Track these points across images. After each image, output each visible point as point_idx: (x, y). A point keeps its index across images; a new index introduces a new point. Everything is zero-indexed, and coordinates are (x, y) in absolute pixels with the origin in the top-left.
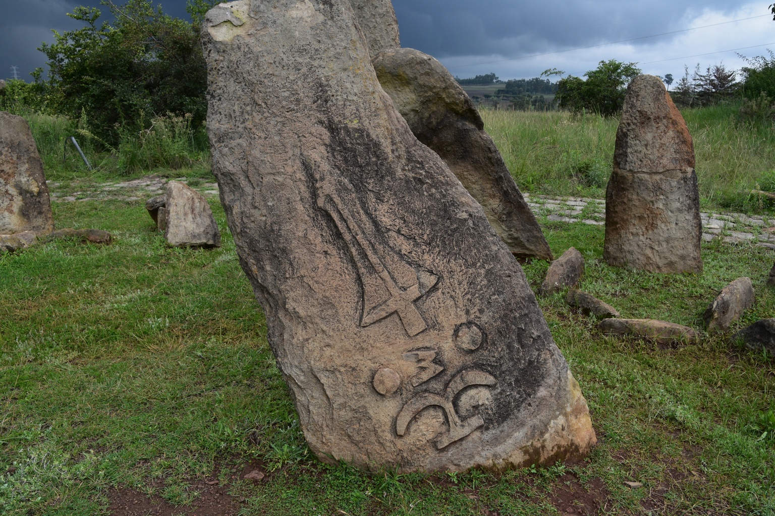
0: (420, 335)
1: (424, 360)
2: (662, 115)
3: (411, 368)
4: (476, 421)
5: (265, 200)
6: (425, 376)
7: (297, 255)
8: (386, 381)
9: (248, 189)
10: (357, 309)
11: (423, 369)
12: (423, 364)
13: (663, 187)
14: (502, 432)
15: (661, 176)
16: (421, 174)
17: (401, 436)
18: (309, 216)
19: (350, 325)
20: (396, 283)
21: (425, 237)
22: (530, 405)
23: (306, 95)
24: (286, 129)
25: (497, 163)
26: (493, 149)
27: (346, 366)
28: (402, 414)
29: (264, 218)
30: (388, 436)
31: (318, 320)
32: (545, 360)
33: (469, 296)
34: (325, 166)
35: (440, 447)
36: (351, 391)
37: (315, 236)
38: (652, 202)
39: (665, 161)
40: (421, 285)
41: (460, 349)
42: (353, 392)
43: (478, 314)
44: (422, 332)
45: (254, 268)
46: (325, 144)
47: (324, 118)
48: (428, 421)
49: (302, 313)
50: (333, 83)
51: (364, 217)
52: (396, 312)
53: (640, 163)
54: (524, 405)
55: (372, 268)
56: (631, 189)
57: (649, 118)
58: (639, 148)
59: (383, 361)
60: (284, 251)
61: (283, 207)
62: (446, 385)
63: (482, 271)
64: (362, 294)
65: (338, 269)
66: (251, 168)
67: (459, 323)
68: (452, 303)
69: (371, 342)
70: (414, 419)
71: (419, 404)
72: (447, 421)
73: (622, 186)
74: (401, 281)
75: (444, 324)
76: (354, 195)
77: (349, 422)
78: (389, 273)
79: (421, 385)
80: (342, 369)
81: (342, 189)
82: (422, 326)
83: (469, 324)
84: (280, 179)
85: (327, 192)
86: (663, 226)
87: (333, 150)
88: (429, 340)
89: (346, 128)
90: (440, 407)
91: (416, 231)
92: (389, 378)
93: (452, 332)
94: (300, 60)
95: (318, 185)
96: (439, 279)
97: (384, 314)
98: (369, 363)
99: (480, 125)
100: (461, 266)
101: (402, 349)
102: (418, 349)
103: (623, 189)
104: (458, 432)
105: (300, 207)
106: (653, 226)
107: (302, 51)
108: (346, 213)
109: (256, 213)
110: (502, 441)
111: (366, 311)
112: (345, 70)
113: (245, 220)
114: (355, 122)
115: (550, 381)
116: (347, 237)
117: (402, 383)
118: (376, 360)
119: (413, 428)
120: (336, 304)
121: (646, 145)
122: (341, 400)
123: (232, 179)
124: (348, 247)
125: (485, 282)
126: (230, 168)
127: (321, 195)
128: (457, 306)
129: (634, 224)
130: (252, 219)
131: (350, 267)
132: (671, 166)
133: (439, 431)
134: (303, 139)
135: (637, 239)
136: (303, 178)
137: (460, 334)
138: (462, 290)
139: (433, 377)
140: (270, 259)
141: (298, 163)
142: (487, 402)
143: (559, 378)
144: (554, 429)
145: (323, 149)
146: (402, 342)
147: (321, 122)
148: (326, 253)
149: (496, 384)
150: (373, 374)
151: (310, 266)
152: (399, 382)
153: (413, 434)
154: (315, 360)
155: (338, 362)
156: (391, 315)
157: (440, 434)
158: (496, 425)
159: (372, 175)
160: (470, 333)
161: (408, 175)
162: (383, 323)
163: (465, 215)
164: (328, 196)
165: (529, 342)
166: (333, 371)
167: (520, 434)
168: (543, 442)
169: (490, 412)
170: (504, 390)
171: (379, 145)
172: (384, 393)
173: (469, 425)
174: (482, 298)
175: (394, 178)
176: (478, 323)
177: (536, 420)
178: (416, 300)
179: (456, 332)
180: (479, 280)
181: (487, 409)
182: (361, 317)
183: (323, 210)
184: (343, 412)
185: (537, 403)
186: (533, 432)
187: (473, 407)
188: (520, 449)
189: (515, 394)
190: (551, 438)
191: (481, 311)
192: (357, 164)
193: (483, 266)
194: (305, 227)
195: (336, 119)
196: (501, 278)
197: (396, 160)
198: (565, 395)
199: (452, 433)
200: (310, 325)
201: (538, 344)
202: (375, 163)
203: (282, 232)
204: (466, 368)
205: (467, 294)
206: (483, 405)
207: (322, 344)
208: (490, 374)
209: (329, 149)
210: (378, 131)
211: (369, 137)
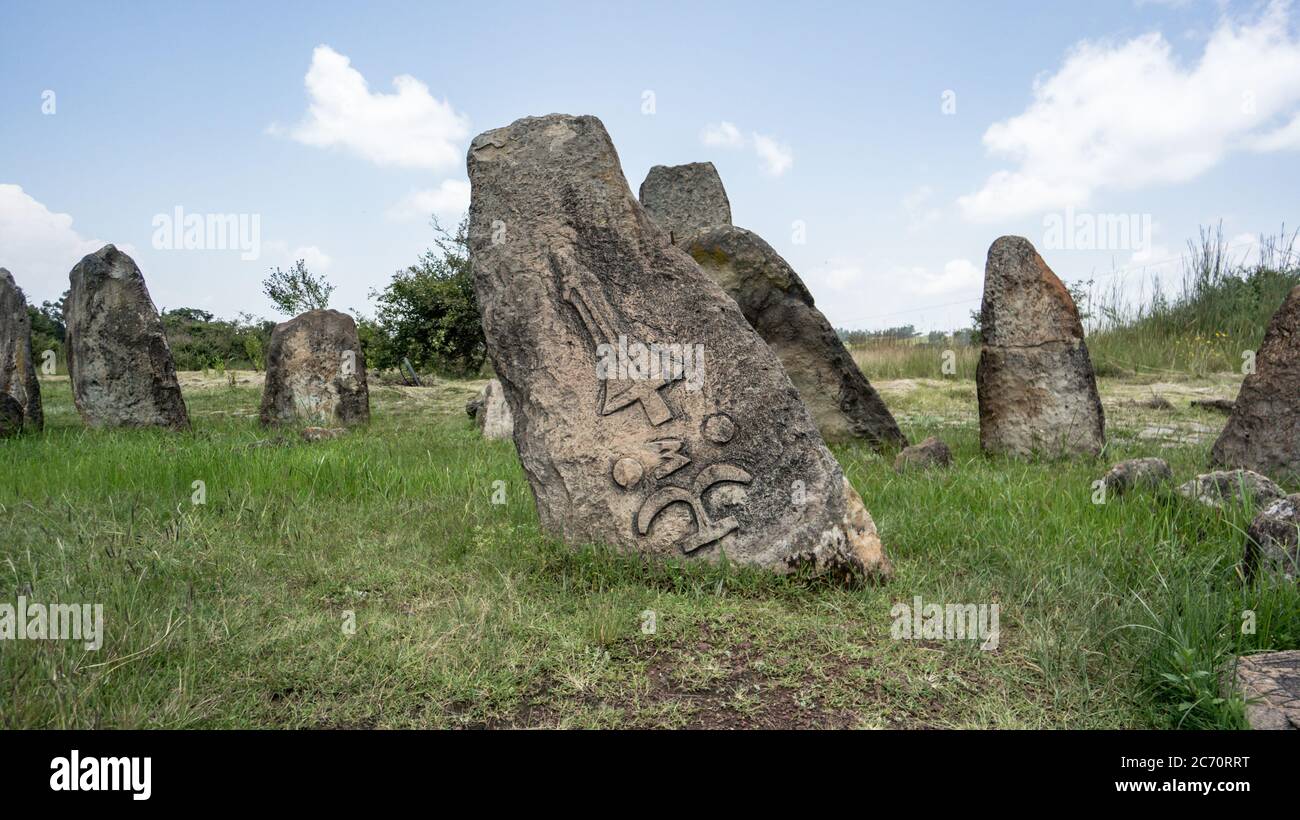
0: (666, 424)
1: (668, 450)
2: (1032, 277)
3: (653, 458)
4: (729, 523)
5: (515, 298)
6: (669, 468)
7: (542, 347)
8: (626, 471)
9: (500, 289)
10: (598, 397)
11: (667, 459)
12: (666, 454)
13: (1043, 363)
14: (762, 537)
15: (1039, 349)
16: (670, 271)
17: (643, 535)
18: (555, 309)
19: (590, 414)
21: (672, 328)
23: (555, 199)
24: (536, 231)
25: (832, 342)
26: (826, 327)
27: (586, 457)
28: (645, 508)
29: (512, 314)
30: (629, 534)
31: (559, 410)
32: (813, 461)
33: (719, 386)
34: (571, 262)
35: (687, 550)
36: (590, 482)
37: (560, 328)
38: (1031, 381)
39: (1041, 331)
41: (708, 441)
42: (593, 484)
43: (729, 405)
44: (667, 421)
45: (503, 366)
46: (573, 243)
47: (572, 219)
48: (674, 518)
49: (545, 404)
50: (582, 189)
51: (608, 308)
52: (638, 400)
53: (1011, 336)
54: (787, 509)
56: (1005, 370)
57: (1016, 284)
58: (1009, 319)
59: (624, 451)
60: (530, 343)
61: (530, 302)
62: (694, 479)
63: (735, 362)
64: (604, 383)
65: (581, 358)
66: (503, 269)
67: (708, 414)
68: (700, 393)
69: (613, 430)
70: (659, 514)
71: (663, 500)
72: (694, 521)
73: (993, 366)
75: (691, 414)
76: (599, 288)
77: (590, 519)
79: (665, 477)
80: (583, 461)
81: (586, 282)
82: (667, 415)
83: (720, 414)
84: (529, 276)
85: (572, 285)
86: (1049, 410)
87: (581, 247)
88: (676, 429)
89: (593, 228)
90: (686, 502)
91: (661, 321)
92: (630, 470)
93: (700, 423)
94: (552, 170)
95: (564, 280)
97: (625, 402)
98: (610, 454)
99: (809, 301)
100: (710, 356)
101: (644, 439)
102: (662, 439)
103: (995, 370)
104: (707, 535)
105: (546, 302)
106: (1036, 411)
107: (554, 163)
108: (590, 305)
109: (507, 309)
110: (761, 548)
111: (607, 399)
112: (594, 177)
113: (496, 318)
114: (604, 222)
115: (820, 486)
116: (591, 327)
117: (644, 473)
118: (617, 450)
119: (657, 526)
120: (578, 393)
121: (1017, 315)
122: (580, 495)
123: (486, 282)
124: (591, 336)
125: (738, 373)
126: (486, 271)
127: (567, 288)
128: (706, 397)
129: (1013, 412)
130: (502, 315)
131: (593, 357)
132: (1051, 337)
133: (686, 531)
134: (552, 239)
135: (1017, 429)
136: (551, 274)
137: (708, 425)
138: (711, 379)
139: (679, 469)
140: (517, 354)
141: (546, 261)
142: (741, 502)
143: (831, 483)
144: (826, 542)
145: (570, 247)
146: (645, 432)
147: (569, 223)
148: (570, 343)
149: (751, 482)
150: (614, 462)
151: (553, 357)
152: (641, 473)
153: (657, 533)
154: (555, 452)
155: (578, 453)
156: (633, 403)
157: (687, 534)
158: (753, 529)
159: (618, 269)
160: (720, 424)
161: (657, 271)
162: (625, 412)
163: (716, 309)
164: (573, 289)
165: (791, 439)
166: (572, 463)
167: (784, 543)
168: (813, 555)
169: (746, 513)
170: (762, 490)
171: (626, 243)
172: (624, 484)
173: (721, 526)
174: (734, 389)
175: (641, 273)
176: (730, 414)
177: (803, 528)
178: (660, 389)
179: (705, 422)
180: (730, 370)
181: (742, 510)
182: (603, 405)
183: (569, 303)
184: (582, 508)
185: (804, 509)
186: (800, 541)
187: (726, 506)
188: (784, 560)
189: (776, 495)
190: (824, 551)
191: (733, 402)
192: (604, 260)
193: (735, 357)
194: (551, 320)
195: (583, 219)
196: (756, 370)
197: (644, 257)
198: (840, 504)
199: (701, 535)
200: (552, 415)
201: (803, 443)
202: (622, 259)
203: (529, 326)
204: (715, 461)
205: (717, 383)
206: (737, 504)
207: (563, 435)
208: (745, 470)
209: (576, 246)
210: (626, 230)
211: (617, 235)
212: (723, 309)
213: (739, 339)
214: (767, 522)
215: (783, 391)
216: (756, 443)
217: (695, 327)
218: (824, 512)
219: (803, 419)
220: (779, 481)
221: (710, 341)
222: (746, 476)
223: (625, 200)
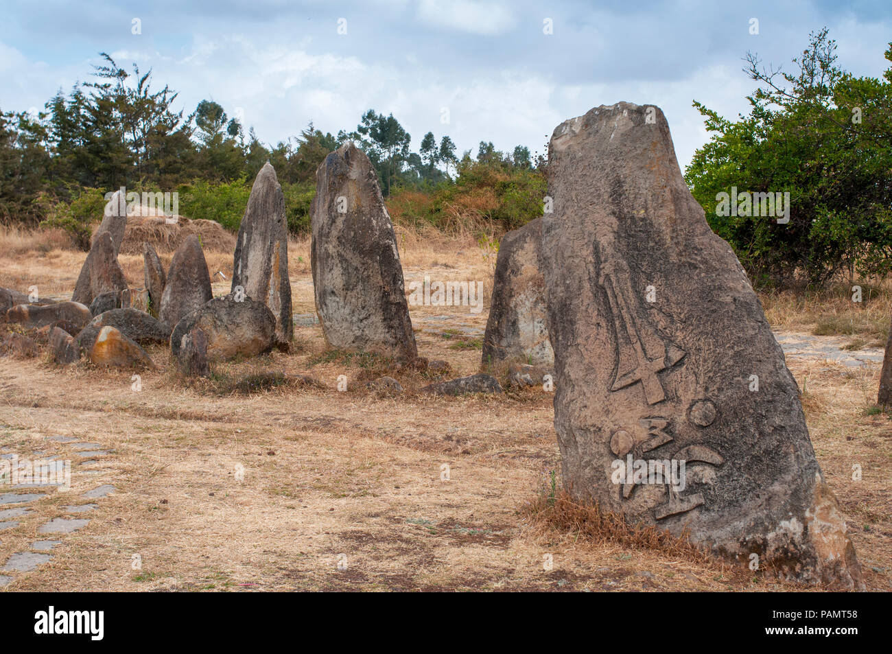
0: (659, 404)
1: (656, 428)
3: (642, 434)
4: (696, 499)
5: (565, 280)
6: (654, 443)
7: (578, 326)
8: (620, 441)
10: (611, 375)
11: (653, 436)
12: (653, 431)
14: (722, 516)
16: (696, 260)
17: (626, 499)
18: (592, 292)
19: (602, 388)
20: (646, 354)
21: (682, 316)
22: (758, 496)
23: (605, 189)
24: (587, 220)
27: (595, 426)
29: (561, 294)
30: (616, 497)
31: (582, 383)
32: (786, 454)
33: (711, 374)
34: (609, 250)
35: (658, 517)
36: (595, 449)
37: (593, 310)
40: (667, 359)
42: (597, 450)
43: (716, 392)
44: (660, 402)
46: (614, 232)
47: (616, 210)
48: (651, 488)
49: (573, 377)
50: (628, 180)
51: (631, 294)
52: (640, 381)
54: (751, 494)
55: (628, 340)
59: (622, 424)
60: (571, 322)
61: (575, 285)
62: (672, 456)
63: (731, 353)
64: (617, 362)
66: (559, 253)
67: (696, 398)
68: (694, 379)
69: (616, 405)
72: (667, 493)
74: (650, 353)
75: (682, 398)
76: (627, 275)
77: (592, 480)
78: (642, 344)
79: (649, 451)
80: (592, 429)
81: (618, 269)
82: (661, 397)
83: (706, 400)
84: (577, 261)
85: (607, 272)
87: (620, 236)
88: (665, 411)
89: (633, 218)
91: (675, 309)
92: (623, 441)
93: (687, 406)
94: (606, 161)
95: (601, 266)
96: (686, 354)
97: (630, 381)
98: (611, 425)
100: (710, 346)
101: (639, 415)
102: (653, 418)
104: (676, 507)
105: (587, 285)
107: (610, 155)
108: (617, 291)
109: (559, 290)
110: (720, 526)
111: (618, 377)
112: (642, 168)
114: (642, 212)
115: (788, 478)
116: (615, 311)
117: (634, 446)
118: (617, 423)
119: (639, 493)
120: (597, 370)
122: (587, 459)
124: (614, 320)
125: (731, 363)
126: (549, 254)
127: (602, 274)
128: (697, 383)
131: (613, 339)
133: (661, 500)
134: (598, 227)
137: (693, 409)
138: (705, 367)
139: (662, 445)
140: (562, 330)
141: (591, 248)
142: (710, 482)
144: (782, 531)
145: (611, 235)
146: (640, 409)
147: (614, 213)
148: (598, 324)
149: (722, 465)
151: (584, 336)
152: (631, 445)
153: (636, 499)
154: (575, 420)
155: (589, 422)
156: (636, 382)
157: (660, 504)
158: (716, 508)
159: (648, 258)
160: (704, 409)
161: (683, 259)
162: (629, 390)
163: (729, 299)
164: (607, 275)
165: (768, 430)
166: (585, 430)
167: (741, 524)
168: (765, 540)
169: (712, 493)
170: (732, 474)
171: (659, 232)
172: (616, 453)
173: (689, 501)
174: (724, 378)
175: (667, 261)
176: (715, 401)
177: (762, 514)
178: (660, 372)
179: (692, 406)
180: (725, 360)
181: (710, 489)
182: (613, 382)
183: (603, 288)
184: (587, 470)
185: (767, 497)
186: (756, 525)
187: (696, 484)
188: (738, 540)
189: (743, 481)
190: (777, 539)
191: (720, 390)
192: (636, 248)
193: (733, 348)
194: (589, 302)
195: (626, 210)
196: (750, 361)
197: (674, 246)
198: (806, 498)
199: (671, 505)
200: (576, 387)
201: (781, 435)
202: (653, 248)
203: (572, 306)
204: (694, 443)
205: (710, 371)
206: (706, 484)
207: (582, 405)
208: (719, 453)
209: (616, 236)
210: (661, 220)
211: (651, 225)
212: (735, 300)
213: (742, 330)
214: (730, 503)
215: (770, 384)
216: (732, 430)
217: (703, 316)
218: (786, 502)
219: (785, 412)
220: (748, 467)
221: (713, 330)
222: (718, 459)
223: (667, 190)
